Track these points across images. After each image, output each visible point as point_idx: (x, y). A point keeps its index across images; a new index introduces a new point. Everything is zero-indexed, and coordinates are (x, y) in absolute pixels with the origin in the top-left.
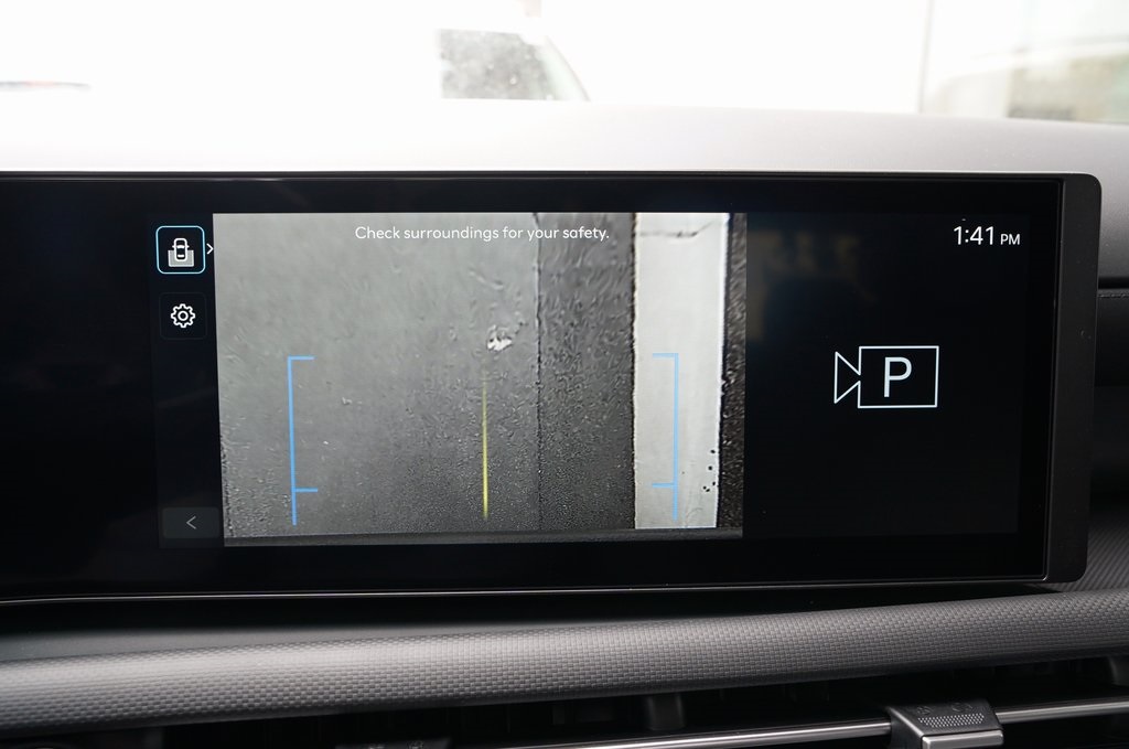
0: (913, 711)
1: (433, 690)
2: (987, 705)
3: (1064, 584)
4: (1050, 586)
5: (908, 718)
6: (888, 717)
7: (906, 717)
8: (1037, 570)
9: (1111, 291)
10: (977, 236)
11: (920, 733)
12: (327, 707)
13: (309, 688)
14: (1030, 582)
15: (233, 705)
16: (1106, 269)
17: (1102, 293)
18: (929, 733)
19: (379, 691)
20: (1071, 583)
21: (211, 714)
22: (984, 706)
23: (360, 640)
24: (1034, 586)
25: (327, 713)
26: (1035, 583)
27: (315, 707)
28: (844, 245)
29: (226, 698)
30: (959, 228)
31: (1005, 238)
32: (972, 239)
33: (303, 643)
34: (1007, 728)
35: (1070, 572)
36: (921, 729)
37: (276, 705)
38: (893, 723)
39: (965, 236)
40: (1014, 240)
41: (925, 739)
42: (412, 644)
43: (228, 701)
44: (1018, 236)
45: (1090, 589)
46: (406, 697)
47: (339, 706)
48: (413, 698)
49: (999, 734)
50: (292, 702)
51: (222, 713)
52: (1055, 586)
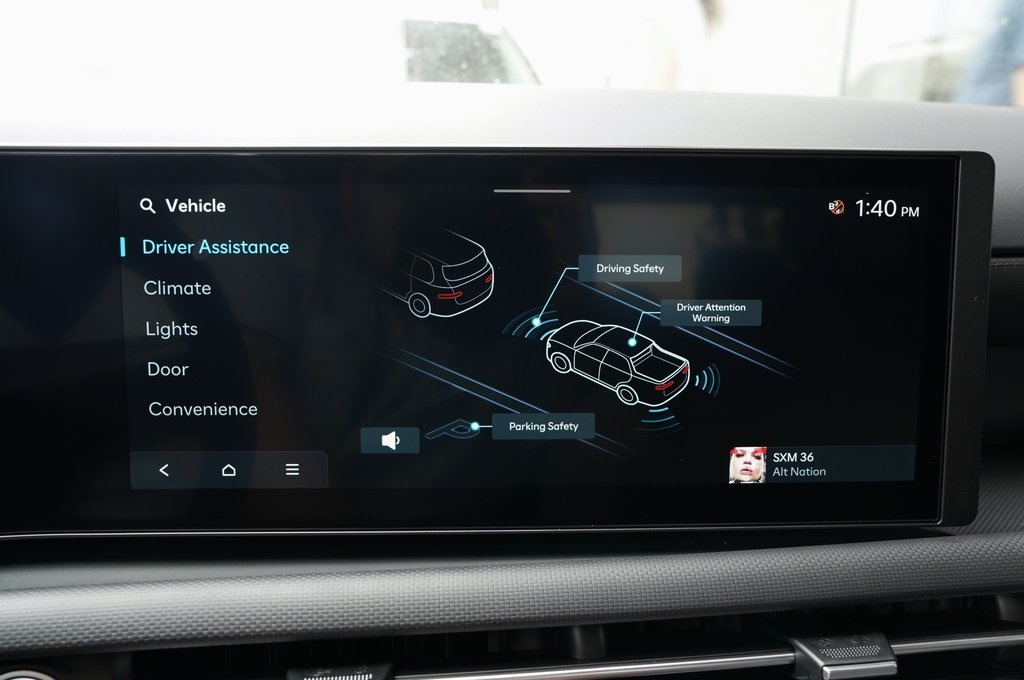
0: (815, 642)
1: (376, 621)
2: (884, 638)
3: (957, 528)
4: (944, 529)
5: (811, 650)
6: (792, 649)
7: (809, 648)
8: (933, 515)
9: (1005, 260)
10: (877, 209)
11: (821, 663)
12: (279, 634)
13: (264, 617)
14: (926, 525)
15: (195, 633)
16: (998, 240)
17: (995, 262)
18: (829, 663)
19: (327, 621)
20: (964, 527)
21: (173, 640)
22: (881, 639)
23: (311, 574)
24: (928, 528)
25: (279, 640)
26: (930, 526)
27: (269, 635)
28: (771, 216)
29: (188, 626)
30: (861, 202)
31: (905, 210)
32: (872, 211)
33: (259, 577)
34: (901, 659)
35: (963, 518)
36: (822, 660)
37: (233, 633)
38: (798, 654)
39: (866, 209)
40: (914, 212)
41: (825, 669)
42: (358, 578)
43: (189, 629)
44: (918, 209)
45: (981, 533)
46: (351, 626)
47: (290, 634)
48: (358, 628)
49: (893, 664)
50: (247, 630)
51: (184, 640)
52: (949, 530)
